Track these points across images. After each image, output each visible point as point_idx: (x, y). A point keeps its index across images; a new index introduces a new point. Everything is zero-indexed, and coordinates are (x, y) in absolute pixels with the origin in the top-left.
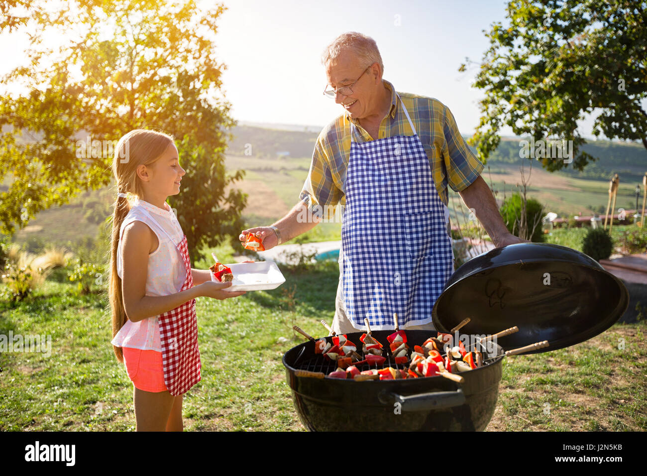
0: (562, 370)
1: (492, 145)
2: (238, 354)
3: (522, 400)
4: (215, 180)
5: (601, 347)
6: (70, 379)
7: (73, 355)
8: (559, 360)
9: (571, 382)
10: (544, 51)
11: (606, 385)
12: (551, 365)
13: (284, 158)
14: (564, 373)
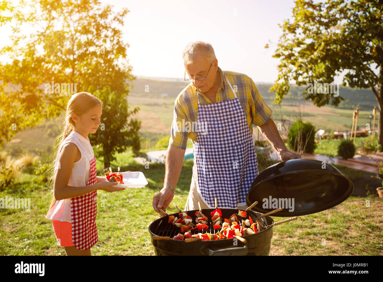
0: (321, 226)
1: (285, 91)
2: (134, 218)
3: (296, 245)
4: (122, 114)
5: (344, 212)
6: (34, 234)
7: (36, 219)
8: (319, 220)
9: (325, 233)
10: (314, 36)
11: (345, 235)
12: (315, 224)
13: (165, 98)
14: (322, 228)
